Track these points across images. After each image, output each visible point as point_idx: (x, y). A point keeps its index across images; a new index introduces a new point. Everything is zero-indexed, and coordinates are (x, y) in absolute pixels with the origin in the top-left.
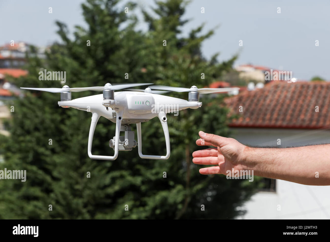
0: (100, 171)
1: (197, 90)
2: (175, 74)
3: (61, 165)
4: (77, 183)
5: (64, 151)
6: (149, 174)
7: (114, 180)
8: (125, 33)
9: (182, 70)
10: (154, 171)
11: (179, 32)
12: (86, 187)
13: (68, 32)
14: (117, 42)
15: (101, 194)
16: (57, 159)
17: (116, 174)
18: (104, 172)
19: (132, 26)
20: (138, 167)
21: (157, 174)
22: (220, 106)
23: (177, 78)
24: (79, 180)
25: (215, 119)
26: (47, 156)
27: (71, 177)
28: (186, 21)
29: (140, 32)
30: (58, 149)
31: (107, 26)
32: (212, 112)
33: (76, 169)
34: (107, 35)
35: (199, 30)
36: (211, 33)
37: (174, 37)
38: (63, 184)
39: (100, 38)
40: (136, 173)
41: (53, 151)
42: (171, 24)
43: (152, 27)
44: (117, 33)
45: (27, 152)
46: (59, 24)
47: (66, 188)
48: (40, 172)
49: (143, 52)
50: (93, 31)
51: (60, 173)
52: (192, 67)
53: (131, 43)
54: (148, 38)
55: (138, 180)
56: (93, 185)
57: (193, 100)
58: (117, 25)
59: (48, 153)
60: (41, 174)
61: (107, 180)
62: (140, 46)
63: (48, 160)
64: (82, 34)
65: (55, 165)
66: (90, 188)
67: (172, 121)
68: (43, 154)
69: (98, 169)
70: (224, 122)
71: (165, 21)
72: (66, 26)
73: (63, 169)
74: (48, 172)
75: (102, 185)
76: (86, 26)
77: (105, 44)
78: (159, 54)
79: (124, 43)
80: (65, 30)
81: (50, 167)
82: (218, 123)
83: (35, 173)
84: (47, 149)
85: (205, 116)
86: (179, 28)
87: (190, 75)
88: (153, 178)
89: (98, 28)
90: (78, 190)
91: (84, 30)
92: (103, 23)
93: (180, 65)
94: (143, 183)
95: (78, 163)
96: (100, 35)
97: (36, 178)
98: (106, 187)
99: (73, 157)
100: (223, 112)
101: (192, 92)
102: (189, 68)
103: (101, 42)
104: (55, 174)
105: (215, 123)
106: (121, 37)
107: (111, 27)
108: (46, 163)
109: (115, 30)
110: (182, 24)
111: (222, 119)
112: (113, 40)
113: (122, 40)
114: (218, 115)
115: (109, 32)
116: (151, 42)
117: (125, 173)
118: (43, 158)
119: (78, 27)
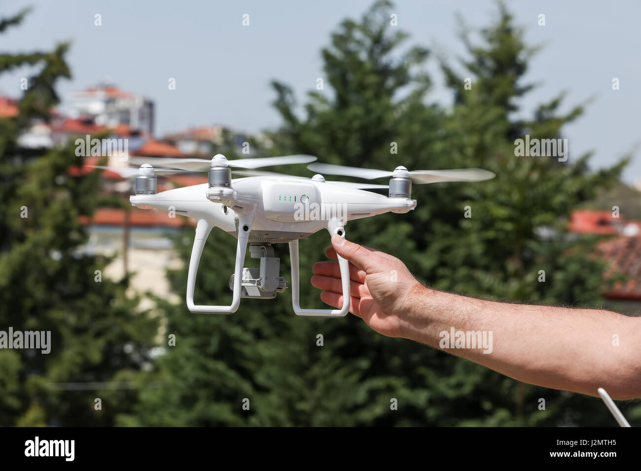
0: (347, 376)
1: (407, 175)
2: (499, 191)
3: (272, 361)
4: (302, 398)
5: (278, 335)
6: (445, 387)
7: (373, 395)
8: (405, 107)
9: (514, 182)
10: (453, 380)
11: (514, 109)
12: (318, 407)
13: (295, 102)
14: (388, 125)
15: (347, 421)
16: (265, 350)
17: (378, 383)
18: (354, 378)
19: (419, 94)
20: (422, 370)
21: (459, 386)
22: (591, 257)
23: (503, 198)
24: (306, 392)
25: (579, 281)
26: (245, 343)
27: (289, 387)
28: (529, 88)
29: (434, 106)
30: (267, 331)
31: (369, 94)
32: (573, 268)
33: (301, 370)
34: (368, 111)
35: (554, 105)
36: (577, 113)
37: (503, 117)
38: (274, 398)
39: (355, 117)
40: (417, 383)
41: (258, 335)
42: (498, 92)
43: (460, 98)
44: (390, 108)
45: (209, 334)
46: (279, 87)
47: (279, 408)
48: (232, 374)
49: (438, 146)
50: (342, 102)
51: (269, 377)
52: (535, 176)
53: (416, 128)
54: (451, 119)
55: (421, 397)
56: (333, 404)
57: (397, 196)
58: (390, 92)
59: (248, 337)
60: (233, 378)
61: (361, 395)
62: (433, 134)
63: (247, 351)
64: (321, 108)
65: (260, 361)
66: (326, 410)
67: (492, 281)
68: (238, 340)
69: (342, 372)
70: (595, 289)
71: (486, 87)
72: (290, 91)
73: (274, 371)
74: (246, 374)
75: (350, 404)
76: (330, 94)
77: (364, 129)
78: (470, 151)
79: (402, 127)
80: (288, 97)
81: (250, 366)
82: (585, 290)
83: (221, 375)
84: (246, 329)
85: (559, 276)
86: (514, 101)
87: (530, 193)
88: (451, 394)
89: (353, 97)
90: (302, 412)
91: (324, 101)
92: (362, 87)
93: (510, 173)
94: (431, 402)
95: (304, 359)
96: (356, 110)
97: (224, 385)
98: (357, 408)
99: (295, 348)
100: (594, 268)
101: (395, 179)
102: (527, 178)
103: (356, 124)
104: (261, 378)
105: (577, 290)
106: (396, 115)
107: (377, 96)
108: (242, 356)
109: (384, 100)
110: (520, 92)
111: (592, 281)
112: (380, 120)
113: (397, 122)
114: (585, 274)
115: (373, 104)
116: (455, 125)
117: (395, 382)
118: (238, 346)
119: (313, 94)
